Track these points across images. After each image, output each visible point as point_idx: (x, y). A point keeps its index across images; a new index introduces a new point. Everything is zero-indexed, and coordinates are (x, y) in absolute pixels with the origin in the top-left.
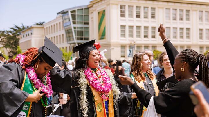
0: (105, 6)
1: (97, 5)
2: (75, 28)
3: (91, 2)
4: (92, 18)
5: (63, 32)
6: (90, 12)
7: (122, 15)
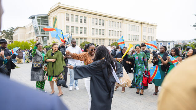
0: (57, 14)
1: (52, 13)
2: (39, 27)
3: (49, 12)
4: (50, 22)
5: (34, 31)
6: (49, 18)
7: (67, 20)
